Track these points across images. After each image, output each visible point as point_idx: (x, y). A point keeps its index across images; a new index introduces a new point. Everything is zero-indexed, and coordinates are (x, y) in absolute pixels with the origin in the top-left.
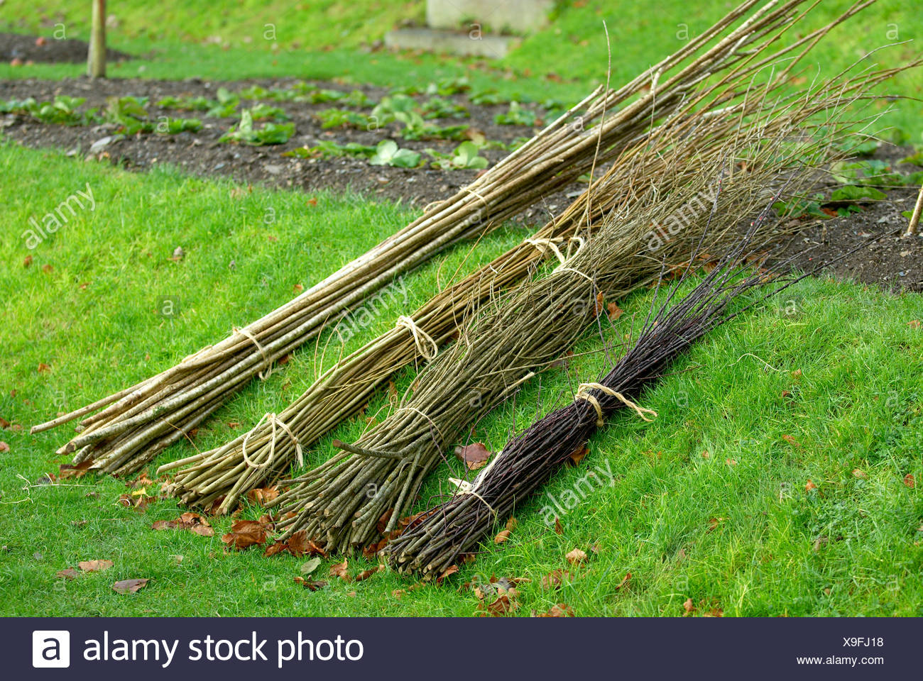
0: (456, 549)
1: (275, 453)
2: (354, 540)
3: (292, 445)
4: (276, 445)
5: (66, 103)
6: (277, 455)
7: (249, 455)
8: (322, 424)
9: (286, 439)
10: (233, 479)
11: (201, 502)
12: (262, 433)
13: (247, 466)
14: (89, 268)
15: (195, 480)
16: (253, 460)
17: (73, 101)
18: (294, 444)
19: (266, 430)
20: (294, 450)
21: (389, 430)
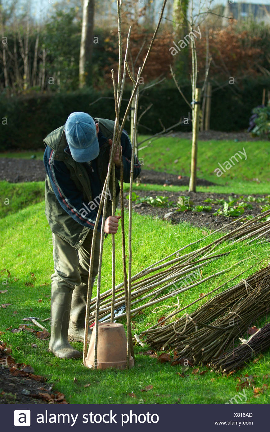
0: (237, 364)
1: (186, 329)
2: (204, 360)
3: (193, 326)
4: (187, 326)
5: (161, 199)
6: (187, 330)
7: (176, 329)
8: (206, 319)
9: (191, 324)
10: (169, 338)
11: (156, 346)
12: (182, 321)
13: (174, 333)
14: (146, 260)
15: (154, 337)
16: (177, 331)
17: (163, 198)
18: (194, 326)
19: (184, 320)
20: (194, 328)
21: (223, 320)
